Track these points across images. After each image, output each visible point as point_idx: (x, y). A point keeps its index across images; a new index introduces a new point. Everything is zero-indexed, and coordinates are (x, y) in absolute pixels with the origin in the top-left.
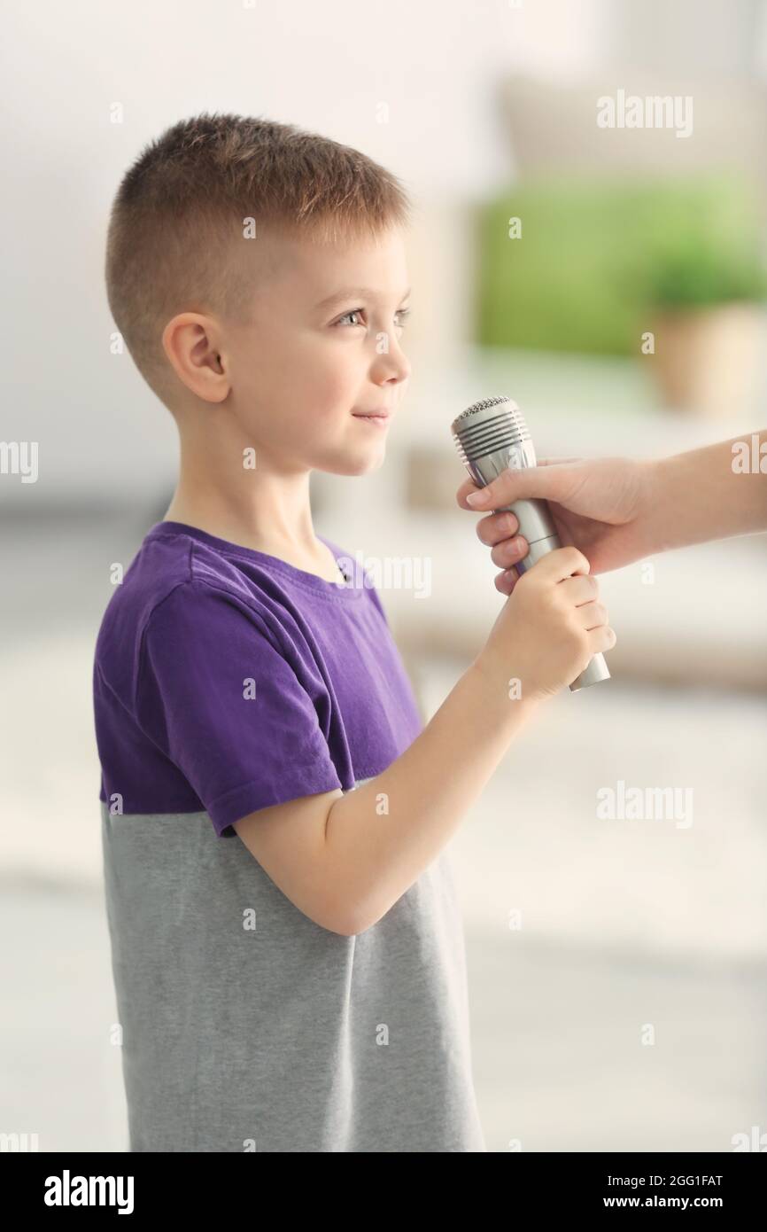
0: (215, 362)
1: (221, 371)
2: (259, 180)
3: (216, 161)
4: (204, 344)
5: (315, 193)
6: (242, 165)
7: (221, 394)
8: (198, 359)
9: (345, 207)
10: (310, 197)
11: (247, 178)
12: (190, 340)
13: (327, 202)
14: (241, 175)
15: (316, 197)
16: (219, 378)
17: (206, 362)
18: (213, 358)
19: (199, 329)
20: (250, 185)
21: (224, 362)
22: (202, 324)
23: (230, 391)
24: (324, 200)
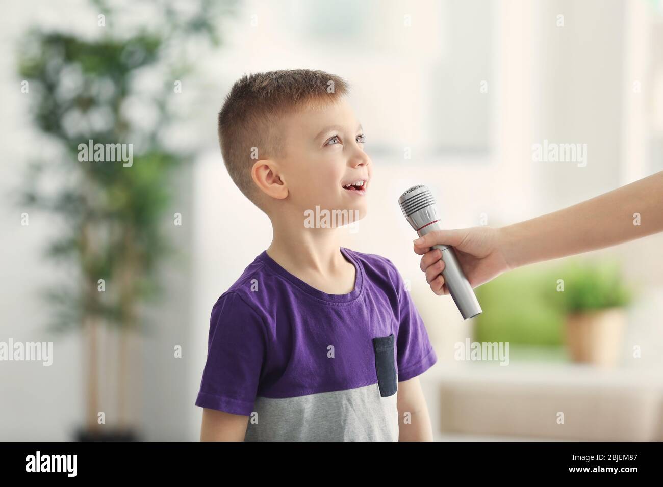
0: (278, 180)
1: (282, 184)
2: (273, 91)
3: (252, 90)
4: (270, 174)
5: (299, 88)
6: (264, 88)
7: (285, 194)
8: (270, 181)
9: (315, 91)
10: (297, 91)
11: (267, 93)
12: (264, 174)
13: (306, 91)
14: (265, 92)
15: (300, 90)
16: (282, 187)
17: (274, 182)
18: (277, 179)
19: (267, 167)
20: (269, 94)
21: (282, 179)
22: (267, 164)
23: (288, 191)
24: (304, 91)
